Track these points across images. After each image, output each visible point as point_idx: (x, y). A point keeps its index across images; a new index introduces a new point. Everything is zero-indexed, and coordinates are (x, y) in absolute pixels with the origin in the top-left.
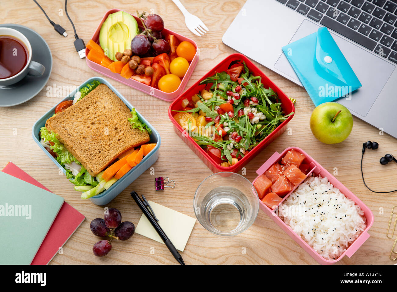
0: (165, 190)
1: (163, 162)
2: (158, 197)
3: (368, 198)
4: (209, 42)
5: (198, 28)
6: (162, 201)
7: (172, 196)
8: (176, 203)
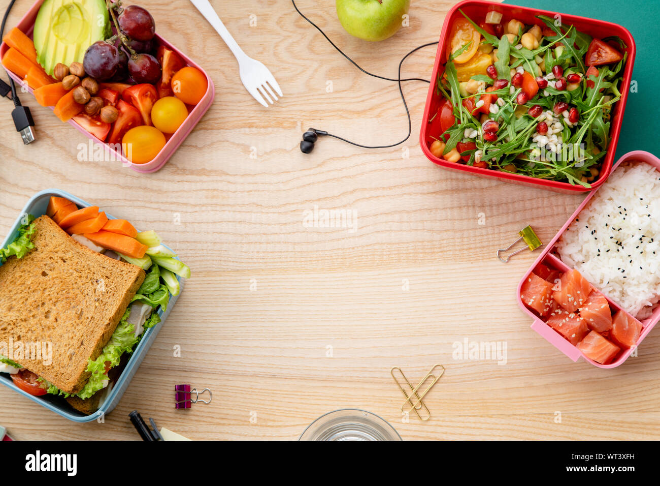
0: (194, 407)
1: (191, 352)
2: (180, 420)
3: (562, 432)
4: (283, 116)
5: (262, 86)
6: (187, 429)
7: (205, 419)
8: (212, 432)
